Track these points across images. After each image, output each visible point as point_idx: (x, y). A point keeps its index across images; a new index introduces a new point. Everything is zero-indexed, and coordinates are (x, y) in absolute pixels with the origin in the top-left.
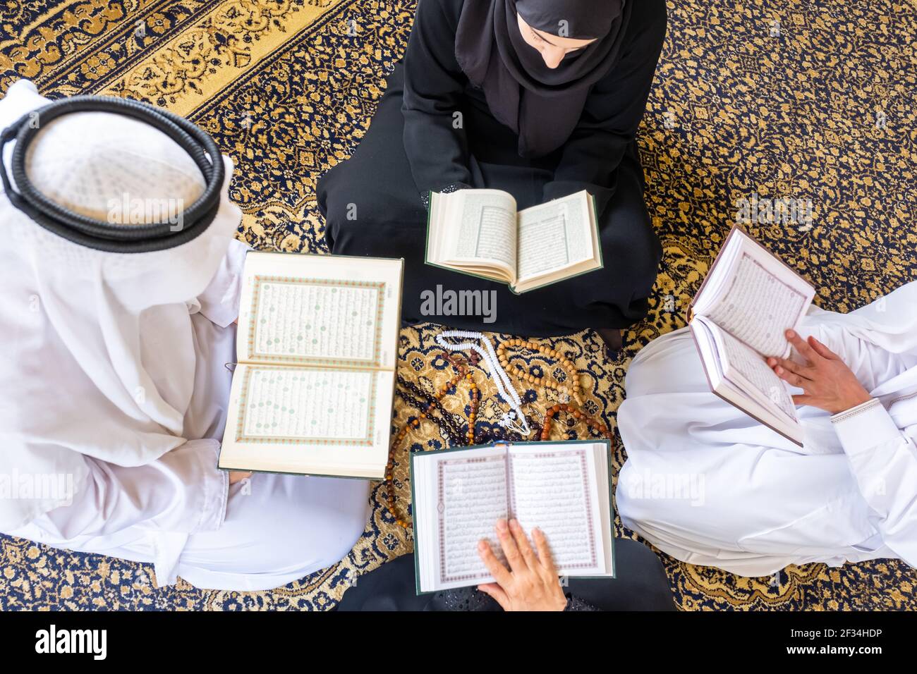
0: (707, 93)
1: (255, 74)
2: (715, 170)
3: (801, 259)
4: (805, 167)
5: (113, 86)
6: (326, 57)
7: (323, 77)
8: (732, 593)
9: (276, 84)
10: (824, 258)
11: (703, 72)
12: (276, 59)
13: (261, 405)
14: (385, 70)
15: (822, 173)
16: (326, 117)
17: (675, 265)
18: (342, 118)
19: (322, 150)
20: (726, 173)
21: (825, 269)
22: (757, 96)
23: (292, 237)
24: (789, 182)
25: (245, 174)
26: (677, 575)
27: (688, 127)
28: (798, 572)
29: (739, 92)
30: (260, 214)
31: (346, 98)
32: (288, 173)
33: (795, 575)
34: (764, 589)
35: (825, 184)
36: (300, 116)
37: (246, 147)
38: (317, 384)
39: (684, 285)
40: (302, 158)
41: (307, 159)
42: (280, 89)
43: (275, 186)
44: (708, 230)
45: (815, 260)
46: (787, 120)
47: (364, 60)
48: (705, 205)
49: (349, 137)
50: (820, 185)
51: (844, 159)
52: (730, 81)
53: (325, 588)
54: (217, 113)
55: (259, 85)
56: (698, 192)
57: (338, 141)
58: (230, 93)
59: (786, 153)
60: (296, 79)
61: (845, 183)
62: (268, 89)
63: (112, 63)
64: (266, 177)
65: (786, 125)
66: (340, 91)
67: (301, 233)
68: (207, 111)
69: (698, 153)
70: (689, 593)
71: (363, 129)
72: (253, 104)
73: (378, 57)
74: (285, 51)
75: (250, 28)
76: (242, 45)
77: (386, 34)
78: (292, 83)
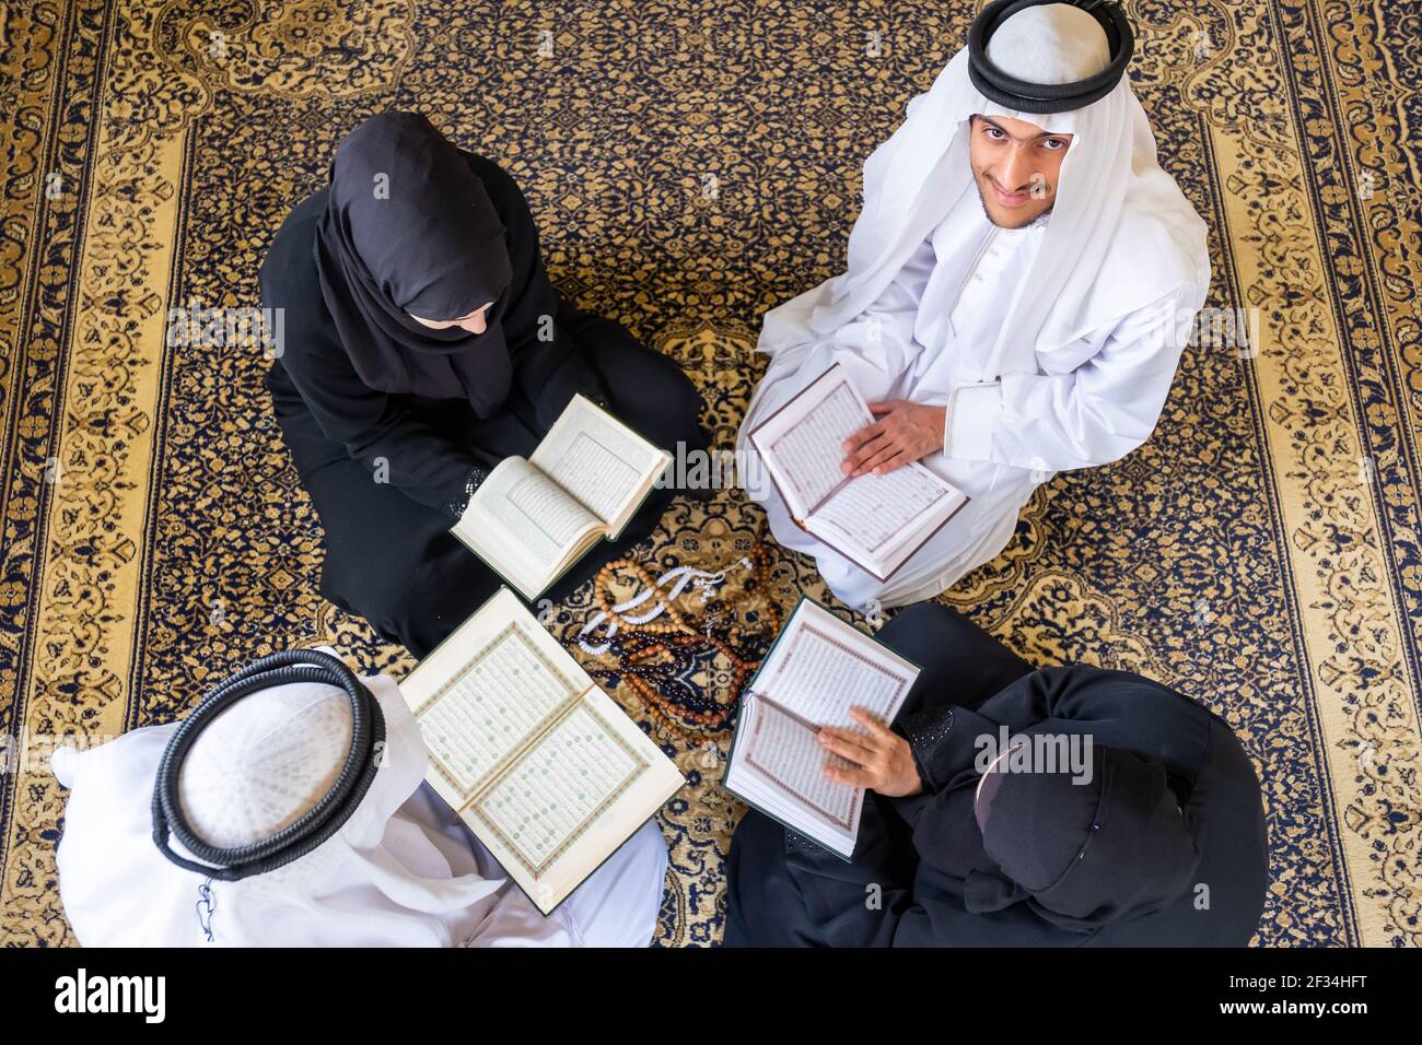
0: (559, 180)
1: (151, 552)
2: (633, 242)
3: (777, 249)
4: (702, 166)
5: (33, 693)
6: (199, 472)
7: (216, 492)
8: (999, 580)
9: (181, 541)
10: (794, 231)
11: (536, 164)
12: (155, 519)
13: (522, 828)
14: (264, 432)
15: (720, 159)
16: (257, 526)
17: (685, 356)
18: (273, 513)
19: (286, 558)
20: (645, 235)
21: (804, 240)
22: (601, 141)
25: (243, 649)
27: (573, 226)
28: (1030, 510)
29: (583, 153)
31: (256, 491)
32: (280, 609)
33: (1029, 515)
34: (1019, 551)
35: (732, 166)
36: (234, 549)
38: (549, 762)
39: (709, 366)
40: (277, 584)
41: (282, 580)
42: (189, 542)
43: (280, 632)
44: (680, 299)
45: (788, 239)
46: (647, 139)
47: (235, 441)
48: (656, 281)
49: (297, 523)
50: (729, 170)
51: (725, 129)
52: (566, 150)
53: (691, 919)
54: (156, 621)
55: (166, 557)
56: (640, 275)
57: (292, 537)
58: (149, 591)
59: (675, 170)
60: (194, 518)
61: (747, 149)
62: (179, 552)
63: (8, 674)
64: (263, 633)
65: (649, 145)
66: (245, 490)
67: (348, 650)
68: (146, 627)
69: (604, 241)
71: (301, 503)
72: (180, 580)
73: (245, 425)
74: (156, 504)
75: (101, 515)
76: (110, 537)
77: (229, 398)
78: (194, 526)
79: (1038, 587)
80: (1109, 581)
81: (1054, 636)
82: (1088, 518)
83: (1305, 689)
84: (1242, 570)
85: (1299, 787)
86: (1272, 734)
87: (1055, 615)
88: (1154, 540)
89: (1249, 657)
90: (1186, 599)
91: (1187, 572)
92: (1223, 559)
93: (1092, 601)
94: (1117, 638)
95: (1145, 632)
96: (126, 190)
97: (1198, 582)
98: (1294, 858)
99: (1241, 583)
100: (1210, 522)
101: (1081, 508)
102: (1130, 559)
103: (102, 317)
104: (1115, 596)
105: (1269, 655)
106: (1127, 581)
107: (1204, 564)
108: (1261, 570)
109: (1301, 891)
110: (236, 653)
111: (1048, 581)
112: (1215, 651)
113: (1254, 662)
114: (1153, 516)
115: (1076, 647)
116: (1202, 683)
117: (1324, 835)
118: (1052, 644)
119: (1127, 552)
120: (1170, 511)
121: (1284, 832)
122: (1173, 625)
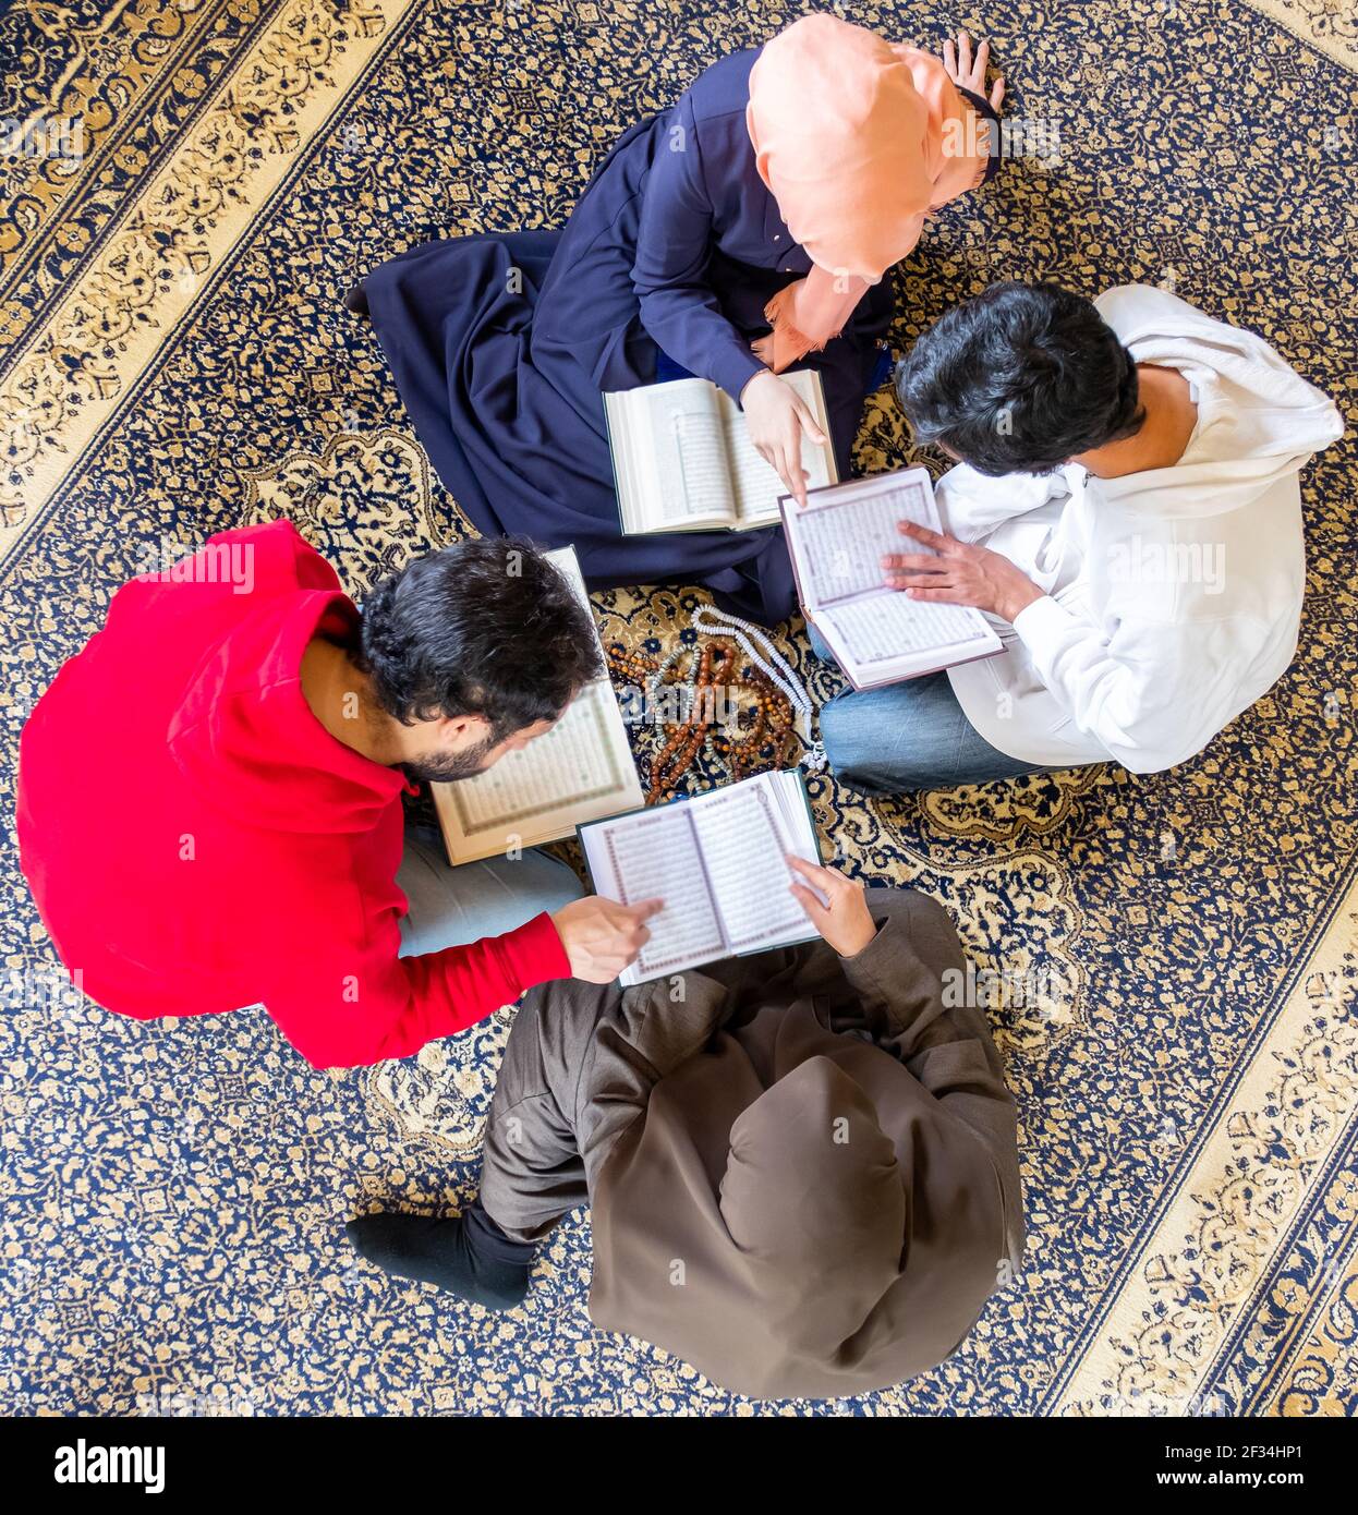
1: (221, 280)
4: (1003, 220)
5: (37, 345)
6: (313, 228)
7: (316, 257)
8: (990, 826)
9: (256, 286)
12: (246, 247)
14: (397, 226)
15: (1027, 224)
16: (334, 315)
19: (341, 366)
23: (328, 499)
24: (983, 248)
25: (247, 426)
26: (917, 821)
30: (281, 477)
32: (303, 410)
34: (1031, 814)
35: (1034, 238)
36: (299, 323)
37: (239, 387)
40: (316, 384)
41: (322, 384)
42: (262, 290)
43: (290, 433)
47: (365, 218)
50: (1028, 241)
51: (1055, 194)
54: (185, 349)
55: (232, 294)
57: (358, 346)
58: (196, 316)
60: (280, 270)
61: (1061, 230)
62: (246, 295)
63: (26, 313)
64: (274, 423)
66: (346, 273)
67: (340, 491)
68: (173, 349)
70: (936, 840)
72: (232, 323)
73: (384, 207)
74: (256, 233)
75: (198, 212)
76: (194, 240)
77: (388, 169)
78: (277, 278)
79: (1020, 861)
80: (1095, 899)
81: (1001, 913)
82: (1121, 825)
83: (1205, 1124)
84: (1234, 975)
85: (1126, 1207)
86: (1140, 1143)
87: (1017, 896)
88: (1169, 889)
89: (1174, 1059)
90: (1157, 966)
91: (1178, 941)
92: (1223, 952)
93: (1066, 908)
94: (1061, 956)
95: (1092, 969)
97: (1181, 957)
98: (1071, 1264)
99: (1223, 986)
100: (1239, 909)
101: (1121, 812)
102: (1132, 892)
103: (319, 10)
104: (1090, 916)
105: (1196, 1070)
106: (1112, 910)
107: (1201, 945)
108: (1252, 987)
109: (1054, 1297)
110: (238, 426)
111: (1035, 860)
112: (1146, 1031)
113: (1174, 1067)
114: (1187, 865)
115: (1016, 938)
116: (1109, 1052)
117: (1115, 1265)
118: (995, 921)
119: (1134, 883)
120: (1208, 872)
121: (1080, 1236)
122: (1124, 981)
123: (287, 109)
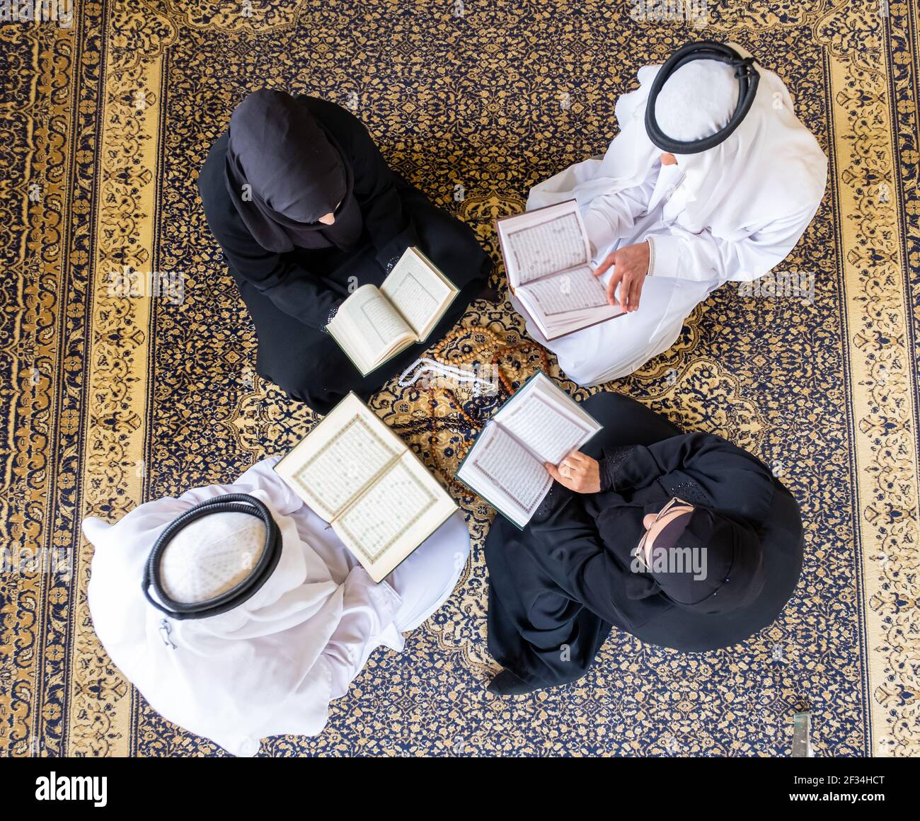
0: (401, 92)
1: (154, 338)
2: (448, 136)
3: (540, 141)
4: (494, 82)
5: (90, 424)
7: (191, 301)
8: (668, 364)
9: (172, 332)
10: (551, 129)
11: (386, 81)
12: (155, 318)
13: (364, 535)
14: (219, 262)
15: (506, 77)
16: (216, 323)
17: (480, 214)
18: (226, 315)
19: (235, 344)
20: (456, 131)
21: (558, 135)
22: (429, 64)
23: (271, 408)
24: (493, 102)
25: (211, 399)
26: (634, 382)
27: (410, 124)
28: (691, 319)
29: (417, 72)
30: (242, 413)
31: (215, 301)
32: (232, 375)
33: (690, 323)
34: (682, 345)
35: (513, 82)
36: (203, 337)
37: (195, 384)
38: (380, 496)
39: (494, 221)
40: (230, 360)
41: (233, 357)
42: (176, 332)
43: (233, 390)
44: (477, 176)
45: (548, 135)
46: (459, 63)
47: (202, 268)
48: (463, 163)
49: (240, 321)
50: (511, 85)
51: (510, 56)
52: (406, 70)
53: (474, 565)
54: (159, 382)
55: (163, 342)
56: (452, 158)
57: (237, 330)
58: (154, 363)
59: (476, 85)
60: (178, 318)
61: (523, 70)
62: (170, 339)
63: (75, 413)
64: (223, 390)
65: (460, 67)
66: (208, 300)
68: (153, 385)
69: (430, 135)
70: (648, 385)
71: (243, 309)
72: (172, 356)
73: (207, 258)
74: (155, 308)
75: (123, 315)
76: (129, 329)
77: (197, 239)
78: (178, 322)
79: (692, 369)
80: (736, 366)
81: (699, 400)
82: (726, 325)
83: (849, 435)
84: (819, 360)
85: (839, 494)
86: (826, 462)
87: (701, 387)
88: (767, 340)
89: (817, 415)
90: (783, 378)
91: (785, 361)
92: (808, 352)
93: (725, 378)
94: (737, 401)
95: (755, 398)
96: (127, 98)
97: (791, 367)
98: (831, 537)
99: (818, 368)
100: (803, 329)
101: (723, 318)
102: (750, 352)
103: (116, 185)
104: (739, 375)
105: (830, 414)
106: (747, 366)
107: (796, 356)
108: (831, 360)
109: (833, 556)
110: (207, 402)
111: (699, 365)
112: (797, 410)
113: (820, 418)
114: (767, 324)
115: (712, 406)
116: (787, 430)
117: (851, 524)
118: (698, 405)
119: (748, 348)
120: (778, 321)
121: (827, 521)
122: (773, 394)
123: (133, 241)
